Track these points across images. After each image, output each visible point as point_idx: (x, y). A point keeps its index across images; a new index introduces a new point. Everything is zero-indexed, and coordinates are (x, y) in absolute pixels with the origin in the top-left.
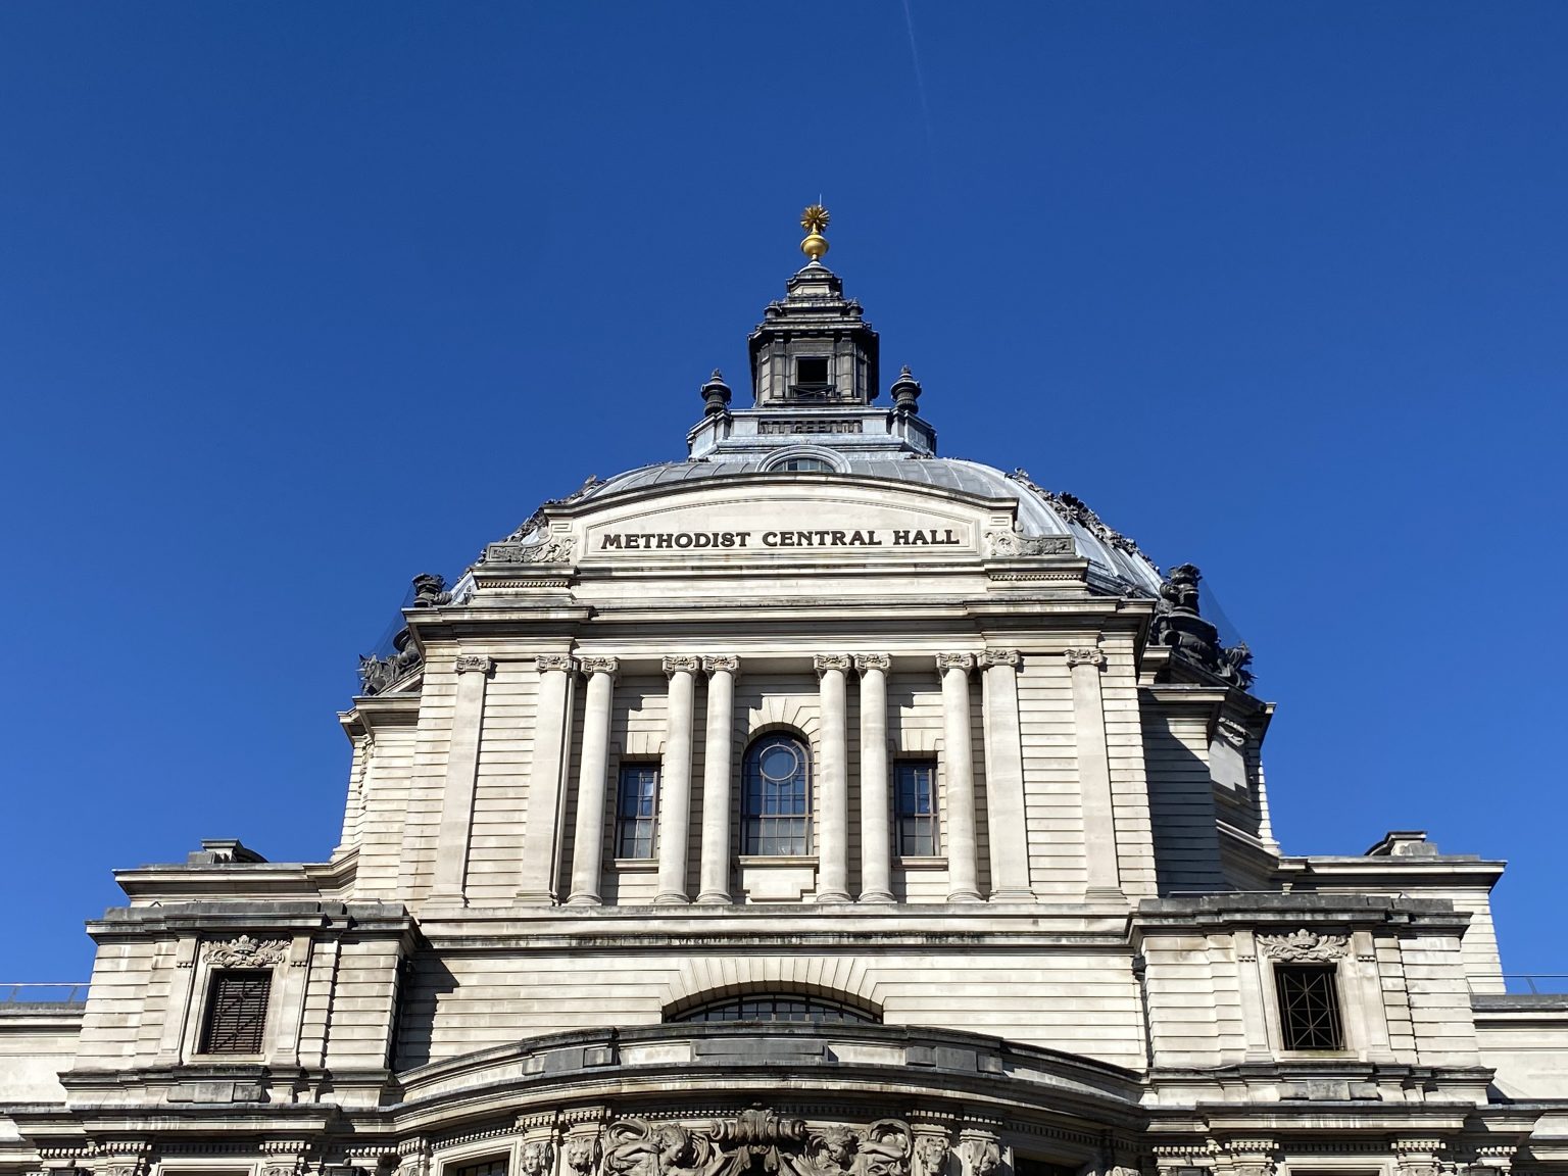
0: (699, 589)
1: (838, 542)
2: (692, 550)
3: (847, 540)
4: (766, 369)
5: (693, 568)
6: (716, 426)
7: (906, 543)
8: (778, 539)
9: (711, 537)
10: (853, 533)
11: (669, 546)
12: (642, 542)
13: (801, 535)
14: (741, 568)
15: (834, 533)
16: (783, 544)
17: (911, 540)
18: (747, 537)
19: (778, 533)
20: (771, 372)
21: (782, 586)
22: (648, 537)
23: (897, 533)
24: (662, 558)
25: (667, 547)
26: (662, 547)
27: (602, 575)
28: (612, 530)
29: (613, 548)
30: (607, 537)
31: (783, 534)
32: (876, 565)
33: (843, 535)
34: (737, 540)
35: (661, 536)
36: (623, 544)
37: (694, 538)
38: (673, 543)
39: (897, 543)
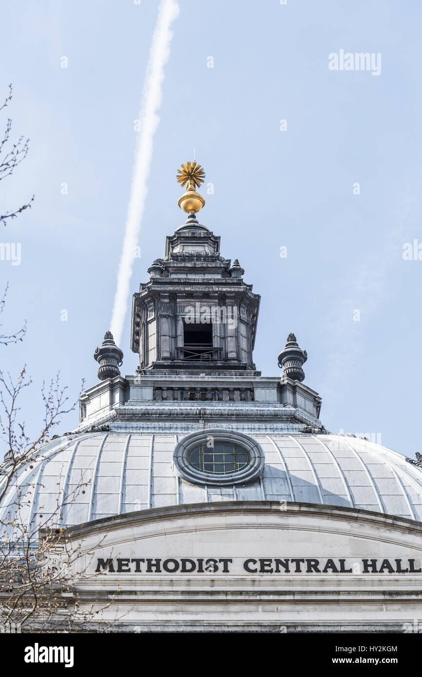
0: (192, 613)
1: (312, 569)
2: (178, 575)
3: (321, 567)
4: (152, 328)
5: (183, 593)
6: (112, 392)
7: (374, 571)
8: (258, 566)
9: (197, 563)
10: (326, 561)
11: (158, 570)
12: (132, 566)
13: (278, 562)
14: (226, 593)
15: (309, 561)
16: (263, 570)
17: (378, 568)
18: (229, 563)
19: (257, 560)
20: (158, 332)
21: (264, 611)
22: (138, 561)
23: (365, 561)
24: (152, 583)
25: (156, 571)
26: (152, 571)
27: (103, 597)
28: (104, 553)
29: (107, 572)
30: (101, 562)
31: (262, 561)
32: (349, 593)
33: (317, 562)
34: (221, 566)
35: (149, 561)
36: (116, 567)
37: (180, 563)
38: (162, 568)
39: (366, 571)
